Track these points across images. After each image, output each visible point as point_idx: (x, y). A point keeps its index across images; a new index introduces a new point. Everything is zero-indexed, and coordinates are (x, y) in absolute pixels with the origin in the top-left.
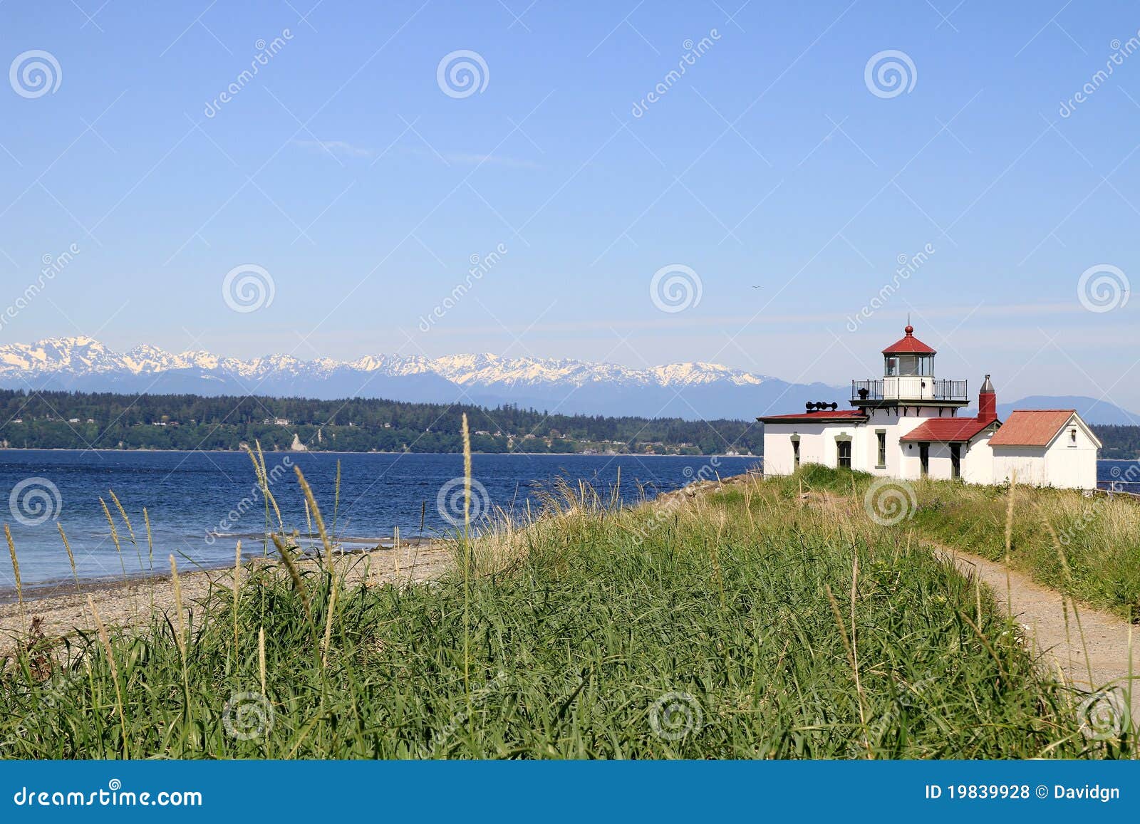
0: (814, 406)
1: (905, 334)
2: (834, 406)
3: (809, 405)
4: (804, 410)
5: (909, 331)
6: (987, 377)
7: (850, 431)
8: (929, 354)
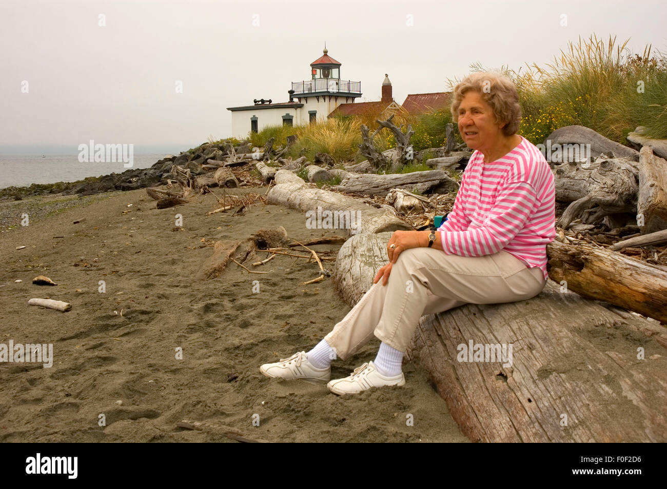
0: (259, 101)
1: (323, 54)
2: (270, 101)
3: (255, 101)
4: (253, 104)
5: (326, 52)
6: (387, 75)
7: (291, 112)
8: (338, 66)
